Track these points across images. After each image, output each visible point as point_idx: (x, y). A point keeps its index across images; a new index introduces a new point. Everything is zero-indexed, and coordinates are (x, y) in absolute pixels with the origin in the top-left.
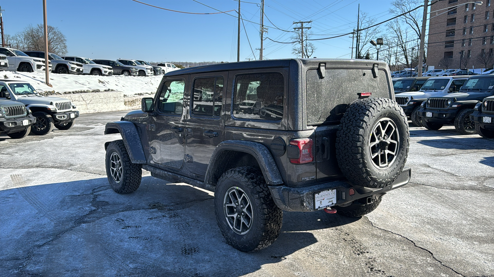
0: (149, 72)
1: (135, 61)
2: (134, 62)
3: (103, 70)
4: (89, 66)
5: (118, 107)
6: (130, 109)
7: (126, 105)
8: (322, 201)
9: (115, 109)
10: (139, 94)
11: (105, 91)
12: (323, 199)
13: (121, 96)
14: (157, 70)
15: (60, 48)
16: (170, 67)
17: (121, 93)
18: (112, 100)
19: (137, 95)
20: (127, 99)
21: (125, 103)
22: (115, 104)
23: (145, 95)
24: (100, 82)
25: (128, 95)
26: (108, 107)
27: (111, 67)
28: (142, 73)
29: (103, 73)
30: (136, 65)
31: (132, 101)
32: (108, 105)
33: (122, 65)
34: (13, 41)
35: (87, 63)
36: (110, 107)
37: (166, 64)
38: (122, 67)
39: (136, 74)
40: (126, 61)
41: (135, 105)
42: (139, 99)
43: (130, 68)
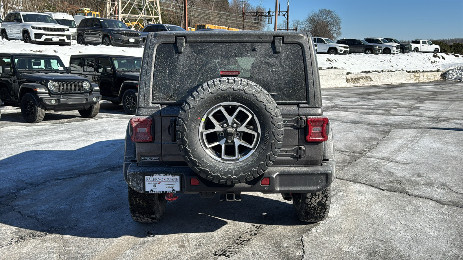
0: (394, 50)
1: (382, 40)
2: (380, 40)
3: (339, 49)
4: (327, 45)
5: (339, 84)
6: (352, 86)
7: (347, 82)
8: (157, 185)
9: (335, 86)
10: (366, 72)
11: (328, 68)
12: (159, 183)
13: (343, 73)
14: (406, 48)
15: (335, 30)
16: (426, 44)
17: (344, 70)
18: (333, 77)
19: (364, 73)
20: (349, 76)
21: (347, 81)
22: (336, 81)
23: (373, 72)
24: (328, 60)
25: (353, 73)
26: (328, 84)
27: (348, 46)
28: (387, 51)
29: (339, 51)
30: (382, 43)
31: (355, 79)
32: (328, 82)
33: (367, 43)
34: (301, 25)
35: (326, 43)
36: (330, 84)
37: (421, 41)
38: (366, 46)
39: (379, 52)
40: (373, 39)
41: (359, 83)
42: (365, 77)
43: (374, 46)
